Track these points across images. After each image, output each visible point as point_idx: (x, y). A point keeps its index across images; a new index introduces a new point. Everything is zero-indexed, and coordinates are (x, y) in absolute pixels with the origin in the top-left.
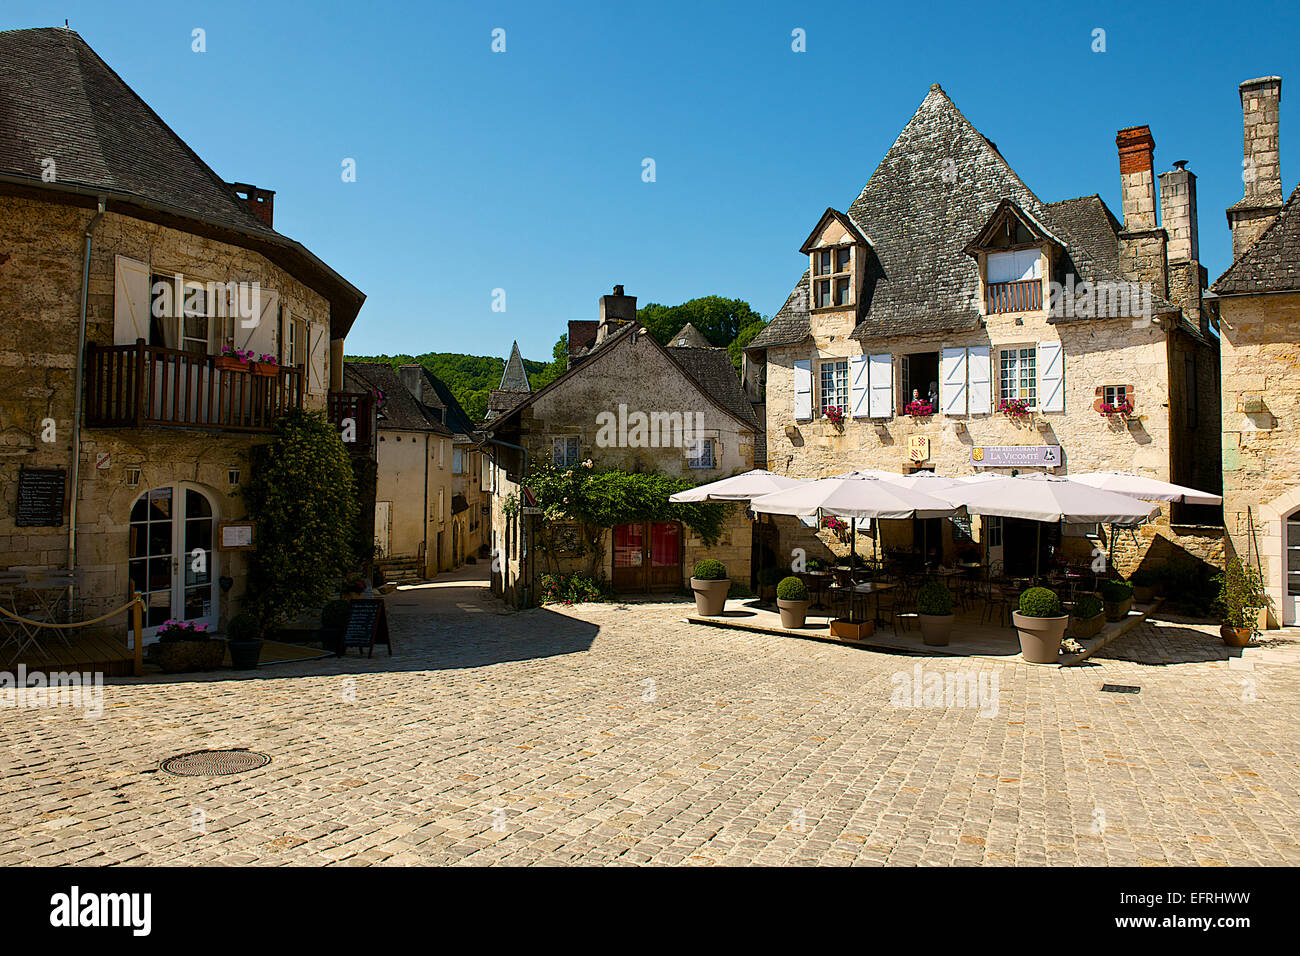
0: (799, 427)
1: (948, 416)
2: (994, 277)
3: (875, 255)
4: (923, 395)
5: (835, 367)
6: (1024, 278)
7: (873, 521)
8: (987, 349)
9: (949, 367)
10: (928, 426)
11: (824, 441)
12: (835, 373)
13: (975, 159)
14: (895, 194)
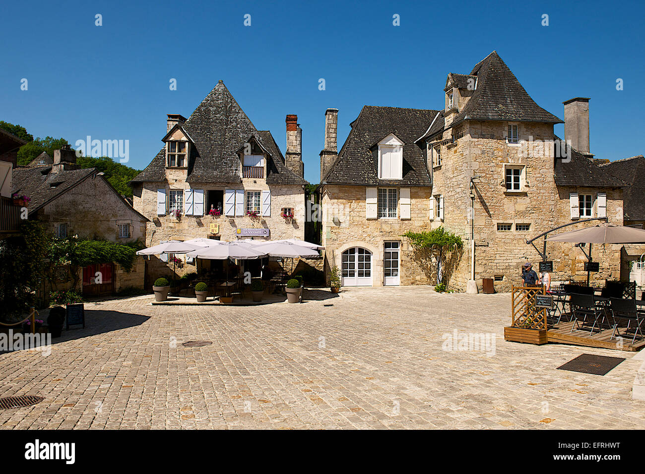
0: (159, 218)
1: (227, 216)
2: (246, 164)
3: (195, 147)
4: (215, 207)
5: (176, 193)
6: (257, 166)
7: (194, 259)
8: (243, 191)
9: (228, 197)
10: (218, 220)
11: (171, 225)
12: (176, 195)
13: (237, 115)
14: (203, 123)
